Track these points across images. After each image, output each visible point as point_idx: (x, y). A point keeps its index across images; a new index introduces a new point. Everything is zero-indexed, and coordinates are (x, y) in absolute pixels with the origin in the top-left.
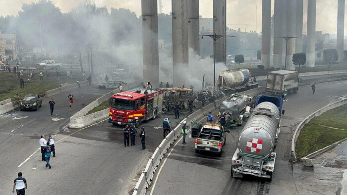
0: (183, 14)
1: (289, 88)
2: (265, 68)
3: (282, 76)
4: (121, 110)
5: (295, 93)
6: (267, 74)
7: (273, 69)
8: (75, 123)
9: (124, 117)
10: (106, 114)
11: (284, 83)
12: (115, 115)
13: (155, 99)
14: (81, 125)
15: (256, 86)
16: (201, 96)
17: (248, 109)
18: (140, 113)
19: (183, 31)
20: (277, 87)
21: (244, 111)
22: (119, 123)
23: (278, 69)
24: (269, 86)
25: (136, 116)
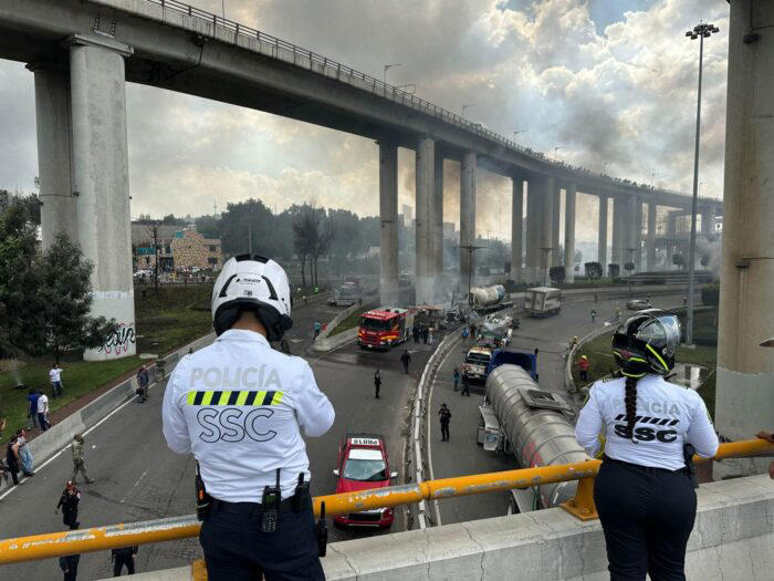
0: (428, 221)
1: (551, 308)
2: (516, 283)
3: (543, 294)
4: (371, 330)
5: (557, 314)
6: (526, 291)
7: (532, 286)
8: (321, 345)
9: (376, 339)
10: (354, 334)
11: (546, 302)
12: (366, 337)
13: (407, 319)
14: (328, 348)
15: (511, 305)
16: (451, 316)
17: (510, 332)
18: (393, 334)
19: (428, 241)
20: (538, 307)
21: (506, 334)
22: (370, 346)
23: (538, 285)
24: (528, 306)
25: (389, 339)
